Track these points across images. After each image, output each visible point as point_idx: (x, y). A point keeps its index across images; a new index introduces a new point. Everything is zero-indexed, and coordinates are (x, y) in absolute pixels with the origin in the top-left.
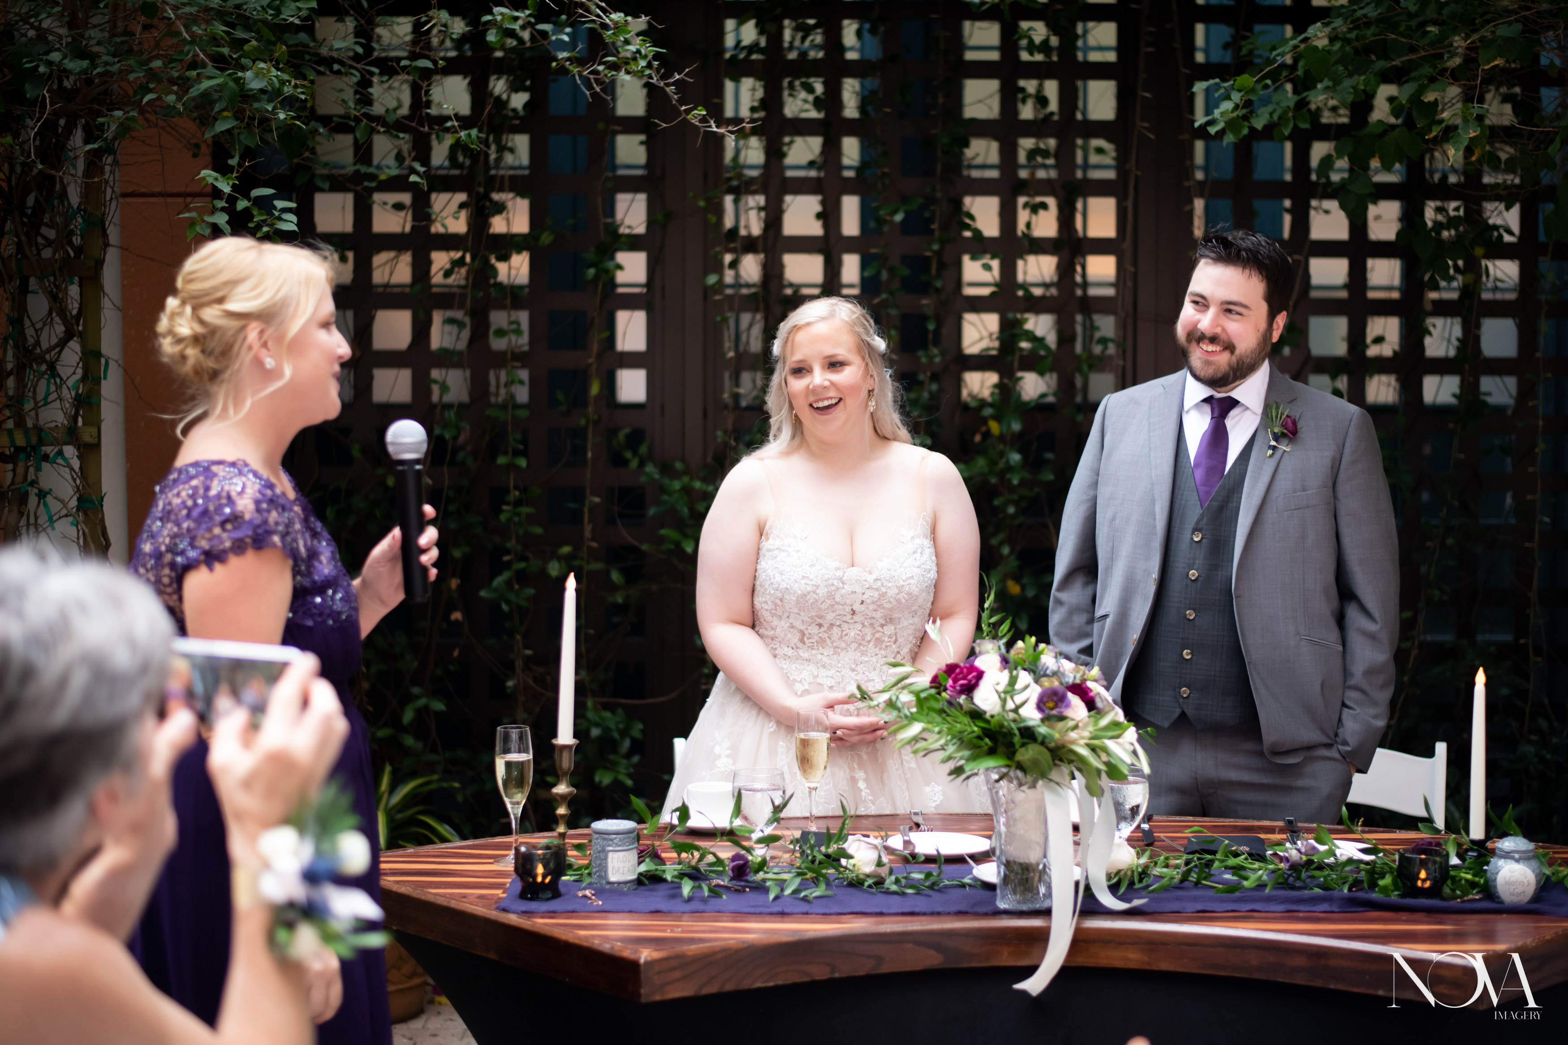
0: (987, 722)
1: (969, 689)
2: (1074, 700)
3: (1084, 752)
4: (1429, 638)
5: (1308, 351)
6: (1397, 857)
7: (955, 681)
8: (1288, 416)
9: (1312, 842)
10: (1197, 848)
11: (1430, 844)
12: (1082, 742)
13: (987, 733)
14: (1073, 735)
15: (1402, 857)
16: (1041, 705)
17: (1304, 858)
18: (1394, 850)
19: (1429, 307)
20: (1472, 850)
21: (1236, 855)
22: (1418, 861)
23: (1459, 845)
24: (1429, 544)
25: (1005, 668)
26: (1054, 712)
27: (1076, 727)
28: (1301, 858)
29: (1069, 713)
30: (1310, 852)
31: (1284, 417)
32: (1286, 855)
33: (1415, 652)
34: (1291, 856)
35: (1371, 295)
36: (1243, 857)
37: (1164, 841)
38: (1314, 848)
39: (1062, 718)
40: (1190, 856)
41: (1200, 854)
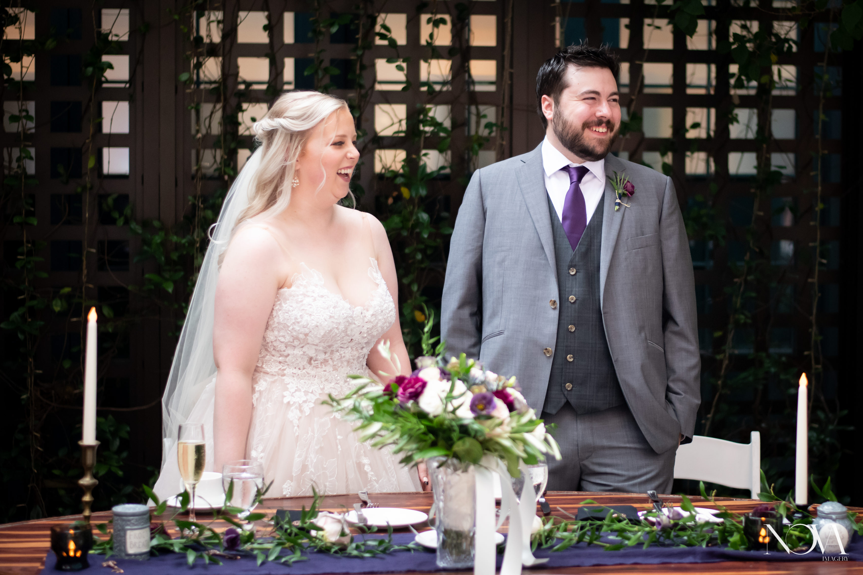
0: (431, 421)
1: (416, 396)
2: (499, 403)
3: (507, 443)
4: (736, 352)
5: (643, 134)
6: (743, 519)
7: (405, 389)
8: (628, 181)
9: (679, 510)
10: (589, 515)
11: (767, 509)
12: (507, 435)
13: (431, 430)
14: (498, 430)
15: (747, 519)
16: (473, 408)
17: (672, 522)
18: (739, 514)
19: (737, 101)
20: (798, 512)
21: (620, 521)
22: (760, 523)
23: (788, 509)
24: (736, 280)
25: (444, 379)
26: (484, 412)
27: (501, 424)
28: (670, 522)
29: (495, 413)
30: (677, 517)
31: (625, 182)
32: (658, 519)
33: (726, 362)
34: (662, 520)
35: (690, 91)
36: (625, 522)
37: (558, 511)
38: (679, 514)
39: (489, 417)
40: (584, 523)
41: (592, 520)
